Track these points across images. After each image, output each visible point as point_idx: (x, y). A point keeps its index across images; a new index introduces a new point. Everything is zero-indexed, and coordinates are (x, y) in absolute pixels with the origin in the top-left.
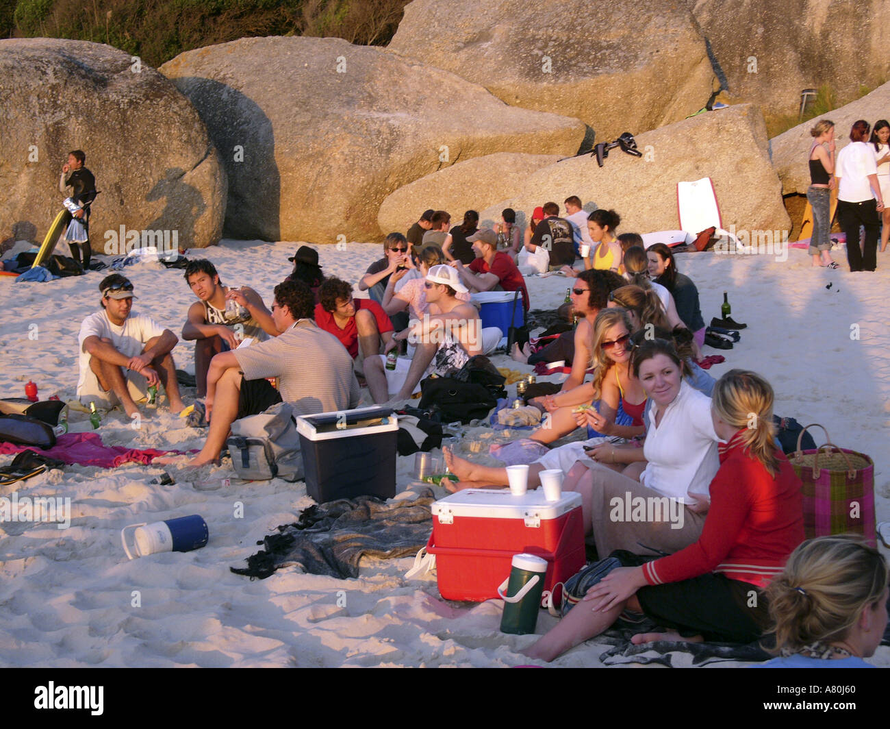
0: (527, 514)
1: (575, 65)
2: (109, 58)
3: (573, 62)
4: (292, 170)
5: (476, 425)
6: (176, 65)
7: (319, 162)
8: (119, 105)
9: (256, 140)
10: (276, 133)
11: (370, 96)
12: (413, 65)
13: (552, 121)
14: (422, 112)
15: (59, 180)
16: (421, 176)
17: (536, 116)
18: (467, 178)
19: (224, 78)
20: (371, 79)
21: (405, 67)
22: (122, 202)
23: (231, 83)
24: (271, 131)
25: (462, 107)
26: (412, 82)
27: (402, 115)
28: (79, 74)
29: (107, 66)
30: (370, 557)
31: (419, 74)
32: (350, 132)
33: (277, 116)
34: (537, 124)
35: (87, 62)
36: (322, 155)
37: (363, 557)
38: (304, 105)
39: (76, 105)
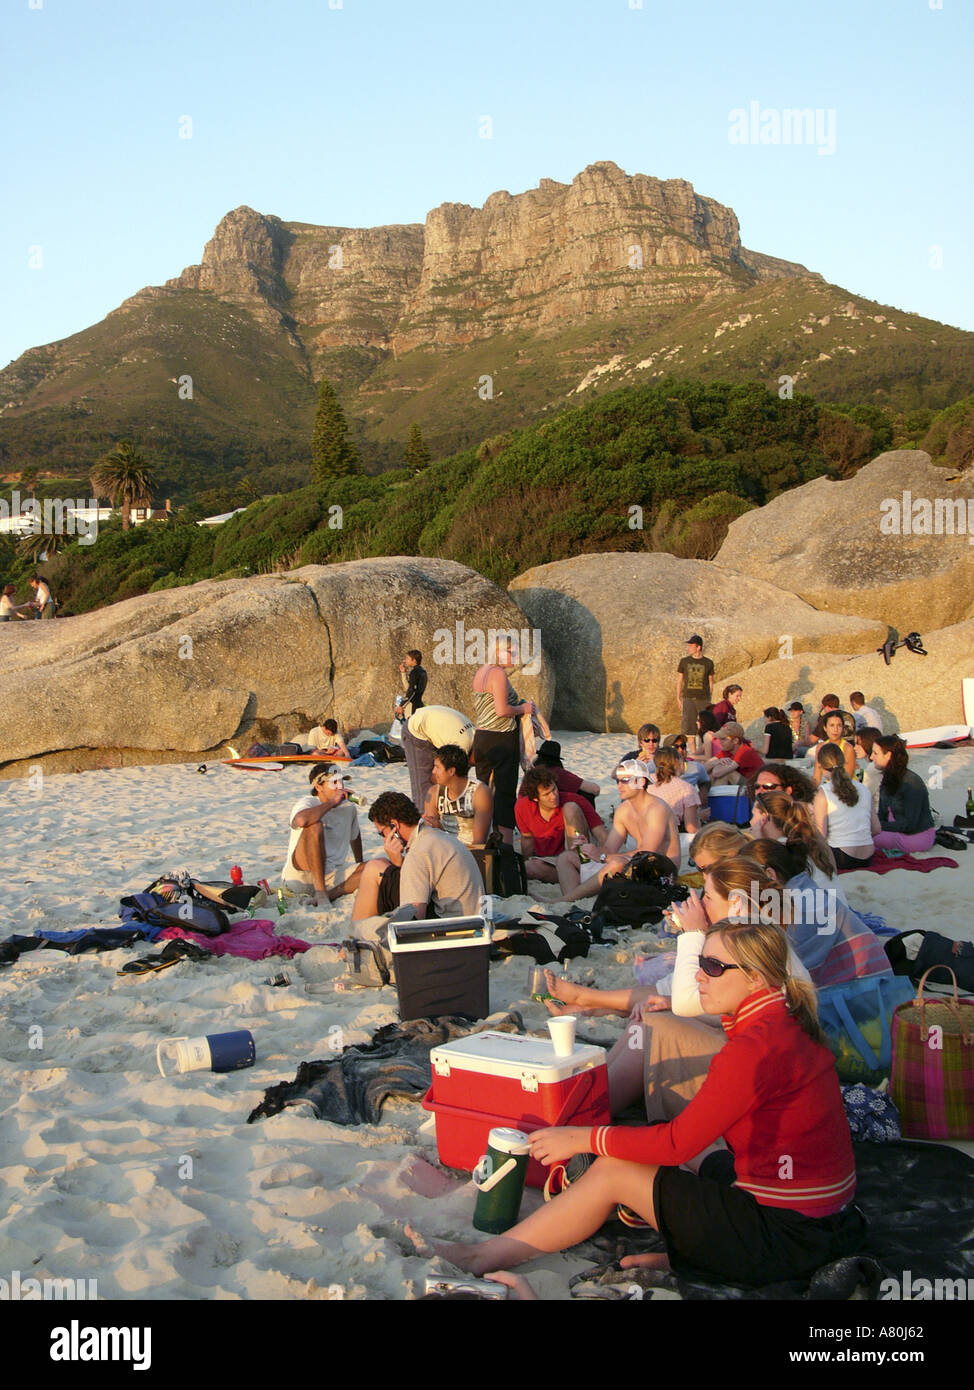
0: (523, 1075)
1: (879, 573)
2: (452, 572)
3: (878, 570)
4: (616, 669)
5: (646, 930)
6: (525, 579)
7: (641, 662)
8: (456, 612)
9: (587, 643)
10: (605, 636)
11: (690, 603)
12: (731, 575)
13: (855, 624)
14: (736, 617)
15: (400, 678)
16: (733, 674)
17: (842, 619)
18: (774, 676)
19: (564, 590)
20: (692, 587)
21: (724, 577)
22: (457, 697)
23: (569, 594)
24: (600, 635)
25: (773, 612)
26: (730, 589)
27: (717, 619)
28: (422, 586)
29: (450, 579)
30: (399, 1098)
31: (737, 583)
32: (669, 636)
33: (606, 622)
34: (842, 627)
35: (432, 576)
36: (643, 656)
37: (389, 1099)
38: (629, 611)
39: (417, 613)
